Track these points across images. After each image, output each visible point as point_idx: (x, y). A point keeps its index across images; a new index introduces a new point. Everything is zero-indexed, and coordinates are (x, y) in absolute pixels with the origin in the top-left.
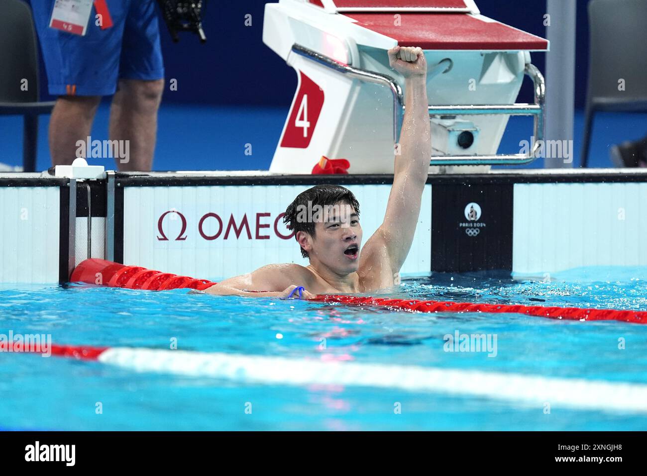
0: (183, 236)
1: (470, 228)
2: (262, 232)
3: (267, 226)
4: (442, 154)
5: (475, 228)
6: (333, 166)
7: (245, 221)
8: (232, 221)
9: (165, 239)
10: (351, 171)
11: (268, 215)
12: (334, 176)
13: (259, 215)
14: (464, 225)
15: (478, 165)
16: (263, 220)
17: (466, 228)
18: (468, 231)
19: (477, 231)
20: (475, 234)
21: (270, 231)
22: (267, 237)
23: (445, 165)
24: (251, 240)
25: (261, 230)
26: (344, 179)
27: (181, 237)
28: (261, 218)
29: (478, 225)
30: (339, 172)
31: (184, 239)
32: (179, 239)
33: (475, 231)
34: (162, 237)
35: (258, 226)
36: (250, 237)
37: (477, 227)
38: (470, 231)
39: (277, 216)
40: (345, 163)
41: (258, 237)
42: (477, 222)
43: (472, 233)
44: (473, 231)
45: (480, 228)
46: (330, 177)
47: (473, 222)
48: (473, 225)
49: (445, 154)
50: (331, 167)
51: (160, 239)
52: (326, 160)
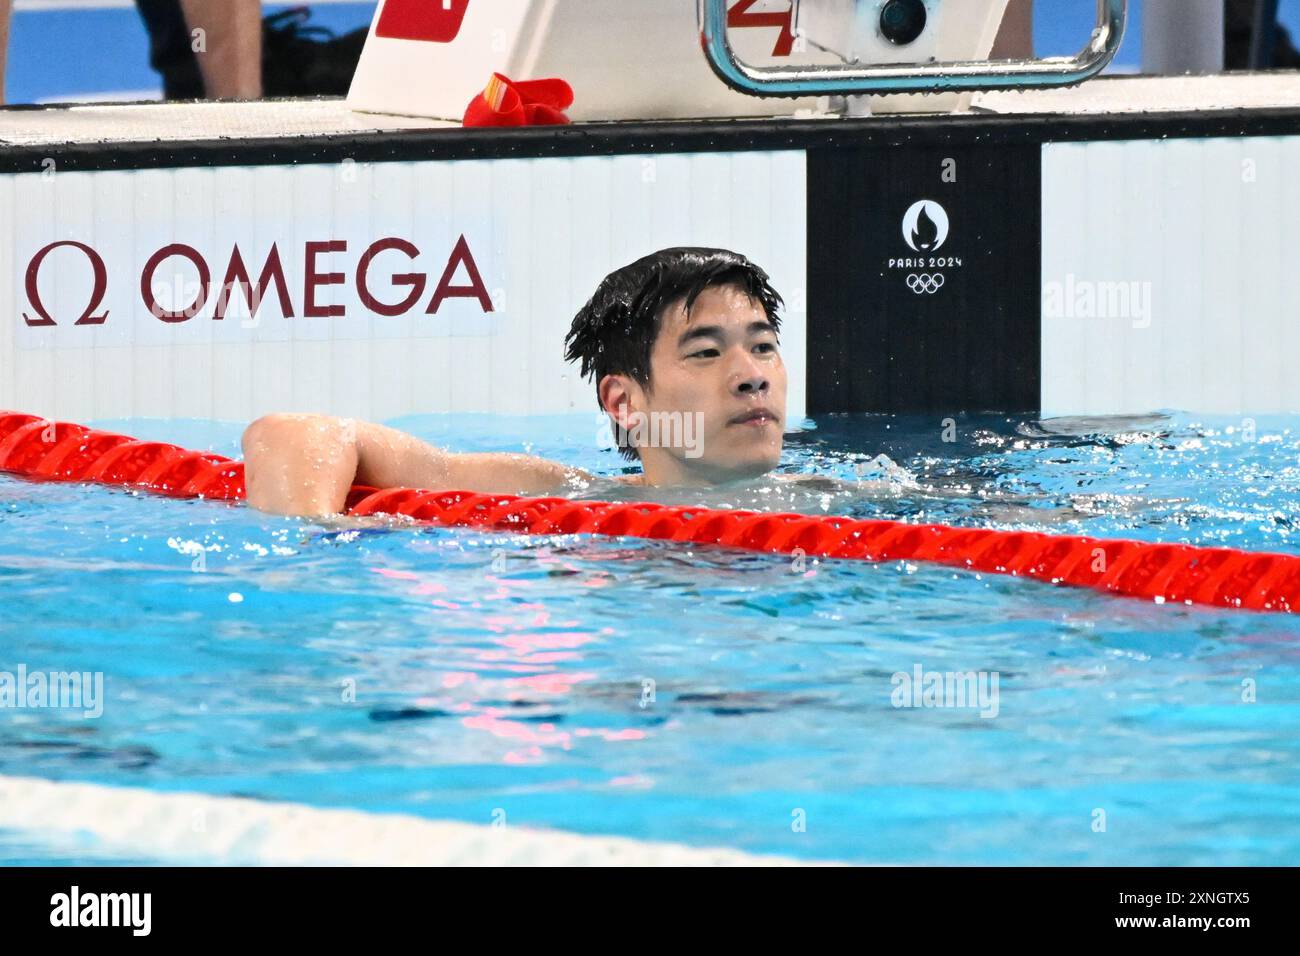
0: (97, 313)
1: (918, 271)
2: (324, 295)
3: (338, 278)
4: (837, 61)
5: (932, 271)
6: (525, 101)
7: (273, 266)
8: (236, 269)
9: (47, 321)
10: (577, 112)
11: (340, 246)
12: (525, 130)
13: (313, 249)
14: (900, 263)
15: (938, 90)
16: (324, 263)
17: (906, 271)
18: (912, 280)
19: (938, 280)
20: (931, 287)
21: (345, 294)
22: (338, 311)
23: (845, 93)
24: (290, 318)
25: (318, 289)
26: (556, 138)
27: (91, 316)
28: (319, 256)
29: (941, 262)
30: (543, 118)
31: (100, 321)
32: (85, 320)
33: (932, 280)
34: (36, 316)
35: (312, 279)
36: (288, 311)
37: (937, 269)
38: (919, 281)
39: (366, 247)
40: (559, 91)
41: (311, 310)
42: (937, 254)
43: (925, 287)
44: (925, 279)
45: (945, 270)
46: (516, 134)
47: (927, 254)
48: (927, 263)
49: (844, 59)
50: (519, 105)
51: (31, 323)
52: (505, 86)
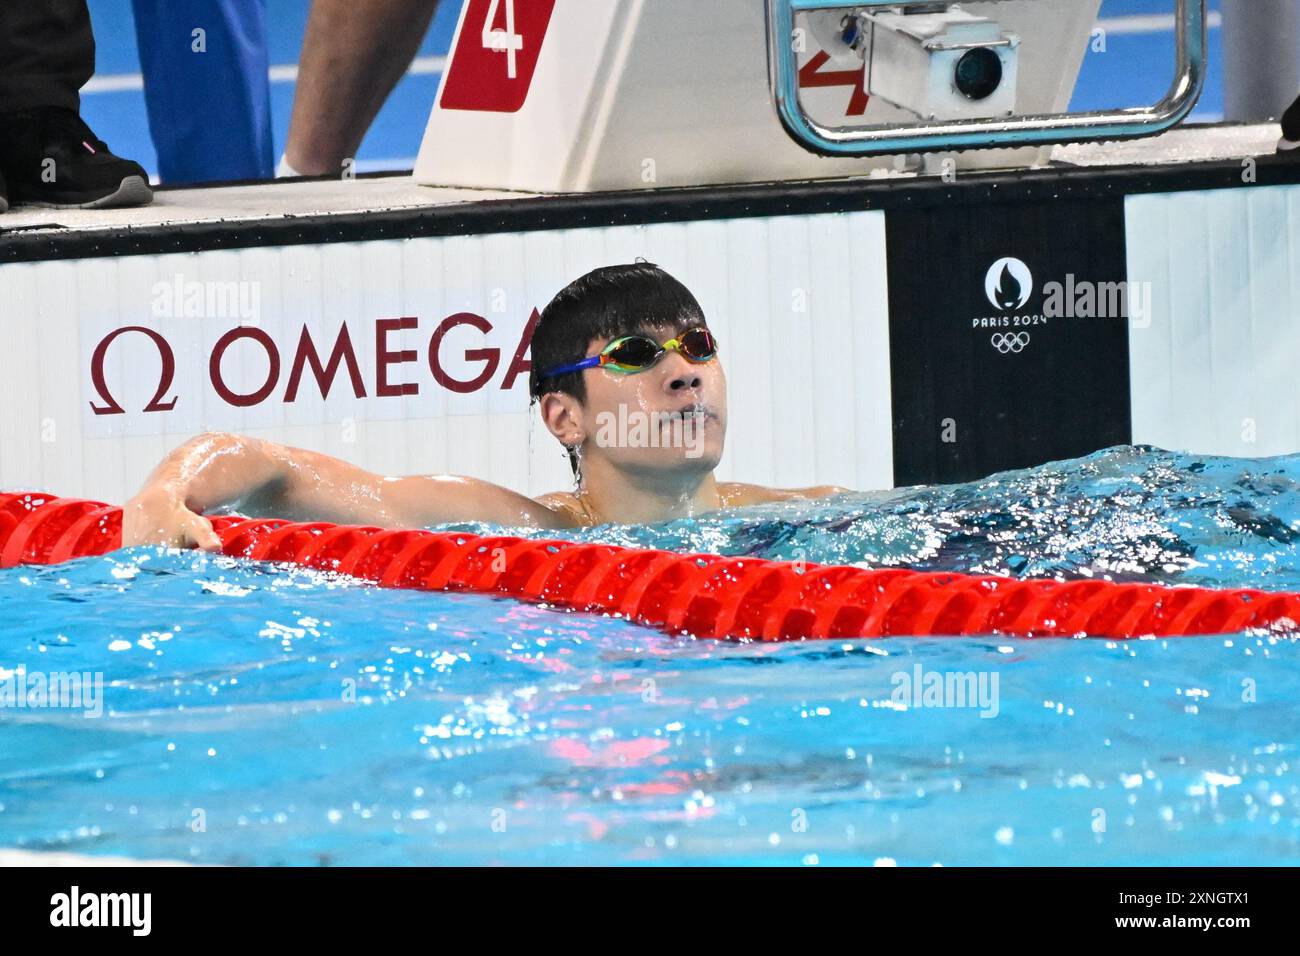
0: (166, 399)
1: (1003, 330)
2: (396, 374)
3: (410, 356)
4: (912, 119)
5: (1017, 330)
7: (343, 345)
8: (306, 347)
9: (115, 409)
11: (410, 323)
12: (596, 198)
13: (383, 326)
14: (984, 323)
15: (1016, 145)
16: (395, 341)
17: (990, 330)
18: (997, 339)
19: (1023, 338)
20: (1017, 346)
21: (417, 372)
22: (411, 389)
23: (922, 150)
24: (363, 398)
25: (391, 367)
26: (628, 206)
27: (160, 402)
28: (390, 334)
29: (1026, 320)
31: (169, 407)
32: (153, 406)
33: (1017, 339)
34: (104, 404)
35: (384, 358)
36: (360, 392)
37: (1021, 328)
38: (1004, 340)
41: (384, 390)
42: (1022, 312)
43: (1010, 346)
44: (1010, 338)
45: (1030, 328)
46: (587, 203)
47: (1011, 312)
48: (1011, 322)
49: (919, 117)
51: (99, 411)
